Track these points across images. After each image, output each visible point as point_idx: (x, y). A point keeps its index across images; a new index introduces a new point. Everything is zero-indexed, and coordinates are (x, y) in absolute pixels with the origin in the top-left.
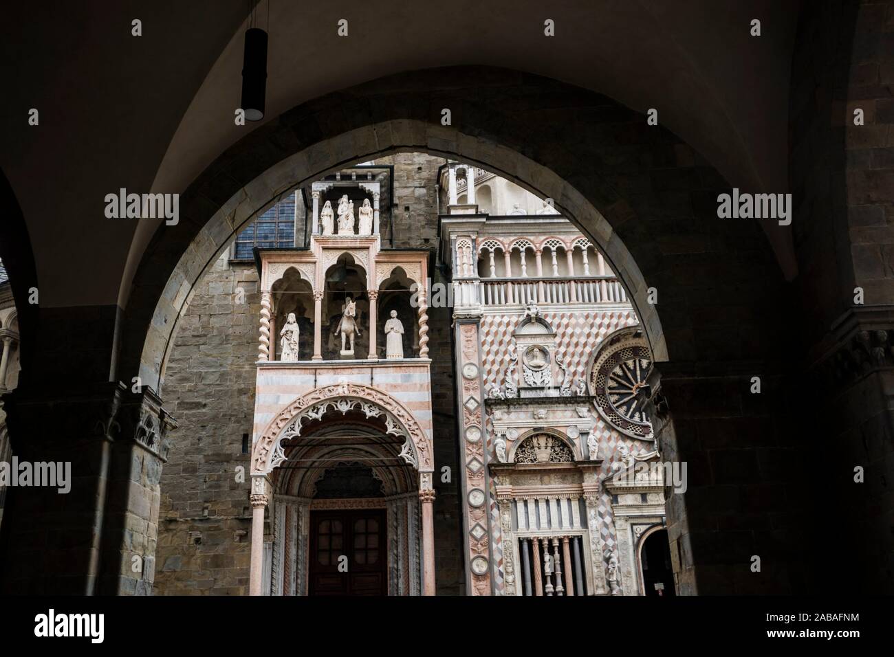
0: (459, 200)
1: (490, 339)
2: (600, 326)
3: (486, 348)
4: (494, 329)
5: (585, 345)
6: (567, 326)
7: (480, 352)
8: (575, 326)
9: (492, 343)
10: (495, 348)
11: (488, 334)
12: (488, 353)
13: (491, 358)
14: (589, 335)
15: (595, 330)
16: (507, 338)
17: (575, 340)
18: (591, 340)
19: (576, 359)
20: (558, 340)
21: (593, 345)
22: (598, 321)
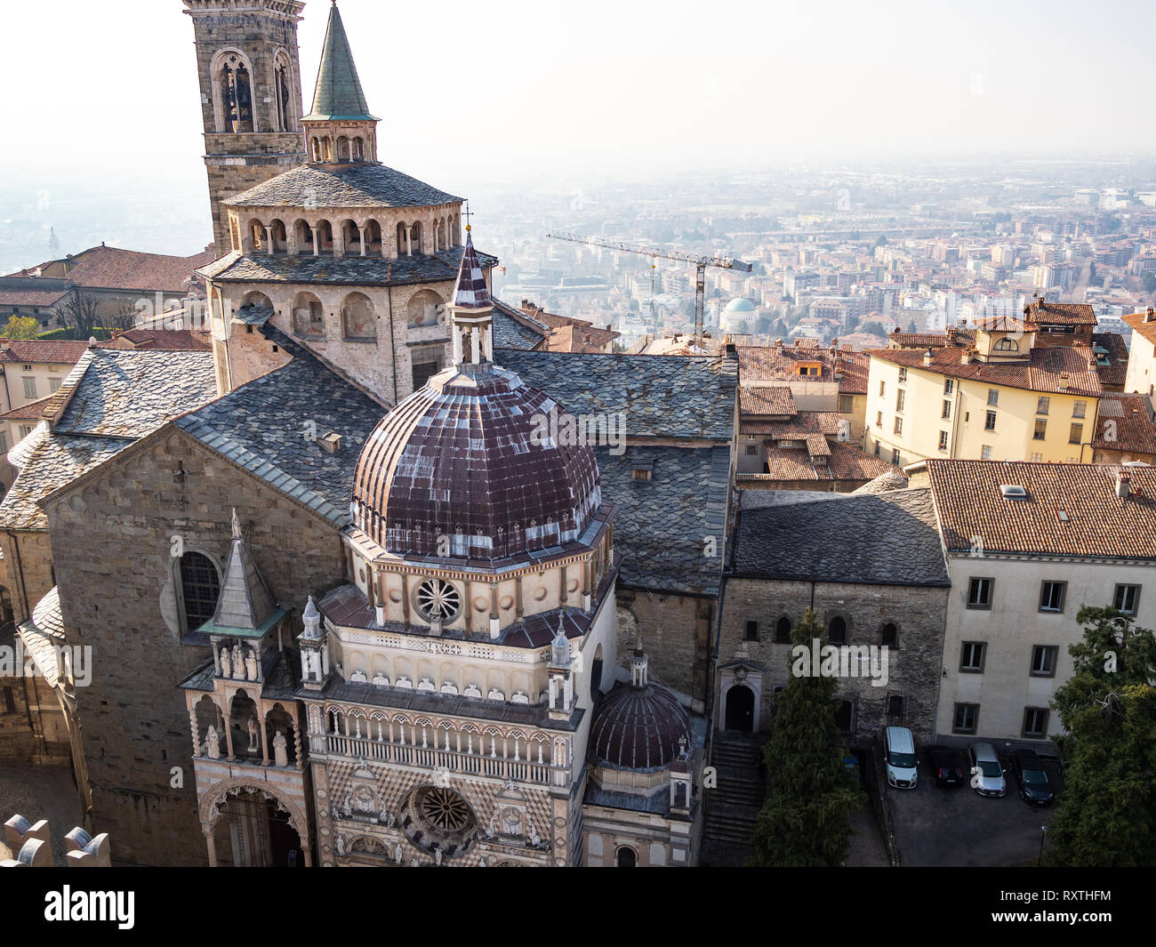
0: (310, 678)
1: (334, 775)
2: (409, 780)
3: (332, 780)
4: (337, 769)
5: (398, 790)
6: (386, 776)
7: (328, 783)
8: (392, 777)
9: (336, 778)
10: (338, 781)
11: (333, 772)
12: (334, 784)
13: (335, 787)
14: (401, 784)
15: (405, 782)
16: (346, 777)
17: (391, 786)
18: (403, 788)
19: (392, 798)
20: (380, 784)
21: (404, 791)
22: (408, 776)
